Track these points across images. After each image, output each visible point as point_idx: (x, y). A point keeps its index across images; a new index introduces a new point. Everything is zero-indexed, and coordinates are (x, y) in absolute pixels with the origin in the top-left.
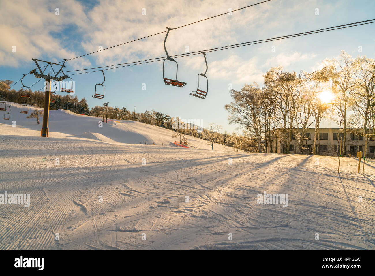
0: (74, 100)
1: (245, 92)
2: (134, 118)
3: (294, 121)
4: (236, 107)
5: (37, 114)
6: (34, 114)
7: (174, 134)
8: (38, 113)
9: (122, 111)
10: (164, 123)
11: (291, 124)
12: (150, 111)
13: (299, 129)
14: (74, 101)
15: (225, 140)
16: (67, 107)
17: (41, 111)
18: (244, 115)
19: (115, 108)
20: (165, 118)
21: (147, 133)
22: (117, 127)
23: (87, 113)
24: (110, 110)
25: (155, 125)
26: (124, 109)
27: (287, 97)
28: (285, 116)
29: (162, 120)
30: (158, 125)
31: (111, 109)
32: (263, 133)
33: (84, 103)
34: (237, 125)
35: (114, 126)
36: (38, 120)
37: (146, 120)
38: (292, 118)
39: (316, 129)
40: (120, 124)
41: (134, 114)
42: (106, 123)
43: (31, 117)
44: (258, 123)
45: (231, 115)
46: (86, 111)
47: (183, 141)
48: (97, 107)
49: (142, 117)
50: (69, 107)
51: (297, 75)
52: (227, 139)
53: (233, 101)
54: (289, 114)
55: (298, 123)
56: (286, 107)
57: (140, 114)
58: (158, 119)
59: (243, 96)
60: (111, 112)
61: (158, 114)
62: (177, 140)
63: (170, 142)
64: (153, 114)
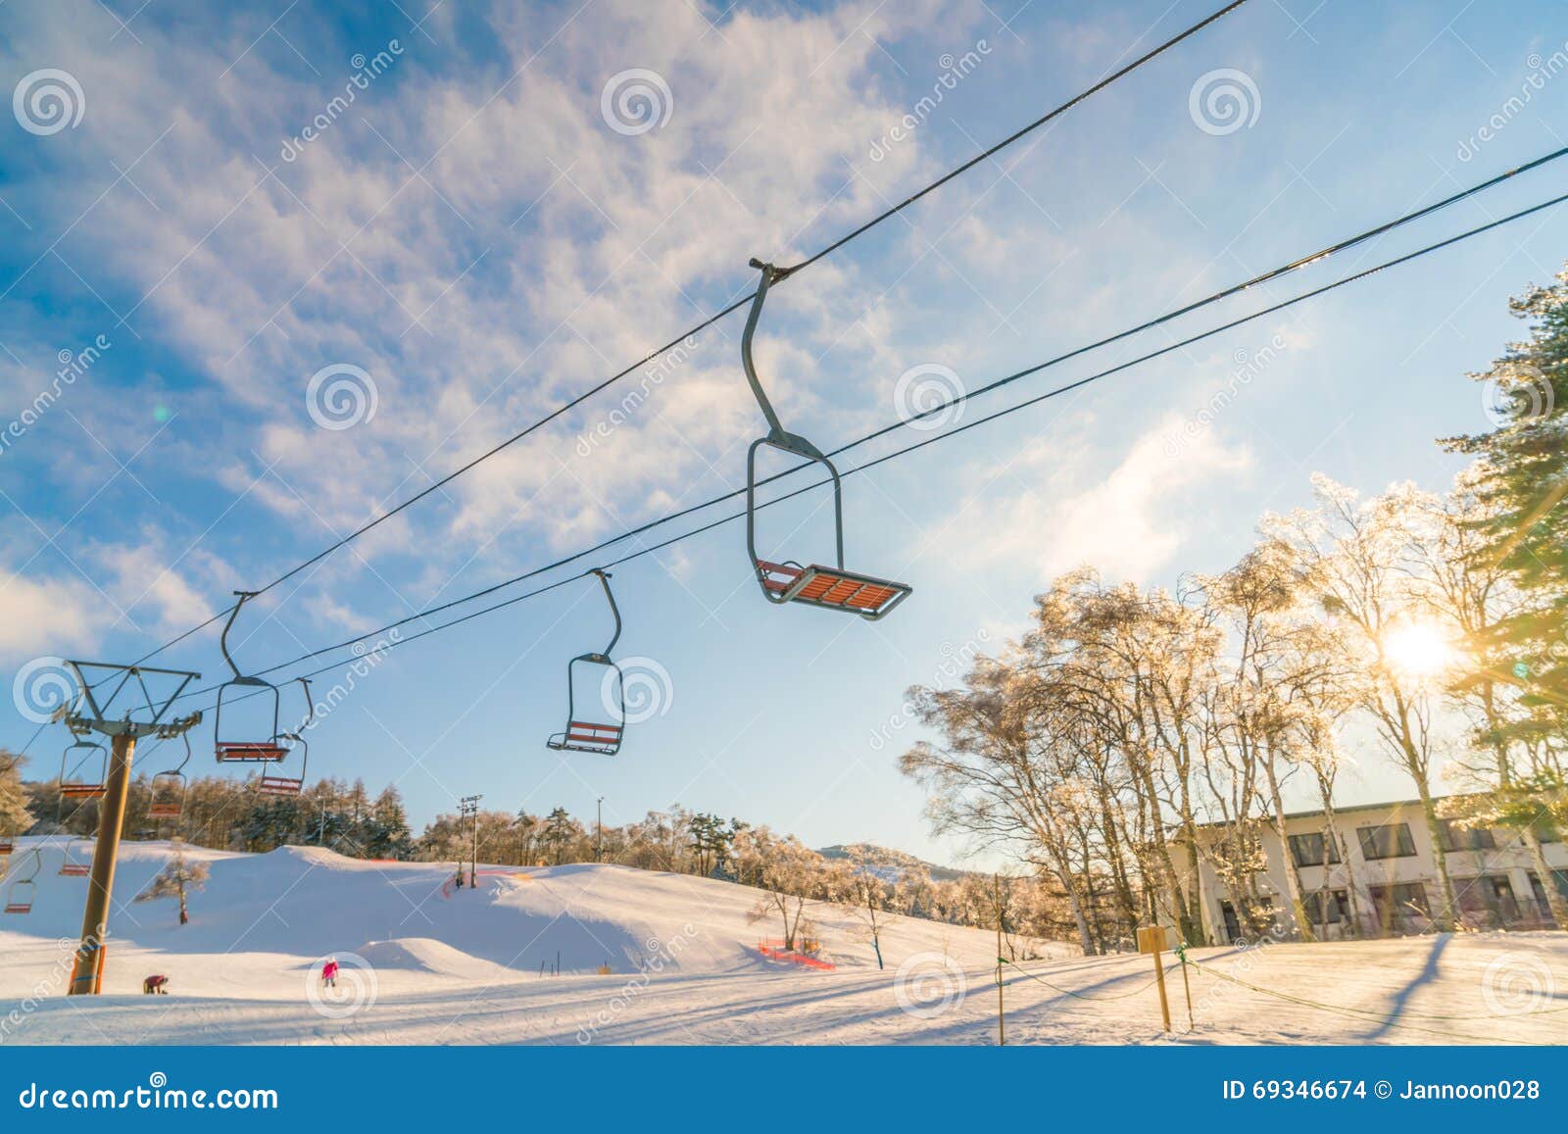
0: (351, 798)
2: (602, 849)
5: (180, 880)
6: (168, 879)
7: (757, 906)
8: (185, 874)
9: (550, 824)
10: (730, 858)
12: (666, 812)
14: (348, 805)
16: (319, 832)
17: (196, 866)
19: (521, 813)
20: (730, 837)
21: (641, 916)
22: (516, 903)
23: (405, 851)
24: (497, 824)
25: (692, 871)
26: (559, 814)
29: (719, 848)
30: (704, 872)
31: (505, 824)
33: (391, 807)
35: (503, 897)
36: (182, 904)
37: (649, 853)
40: (533, 884)
41: (599, 831)
42: (473, 886)
43: (156, 895)
46: (396, 844)
47: (798, 936)
48: (445, 819)
49: (635, 843)
50: (328, 832)
57: (625, 831)
58: (703, 843)
60: (503, 835)
61: (701, 820)
62: (769, 934)
63: (742, 946)
64: (680, 822)
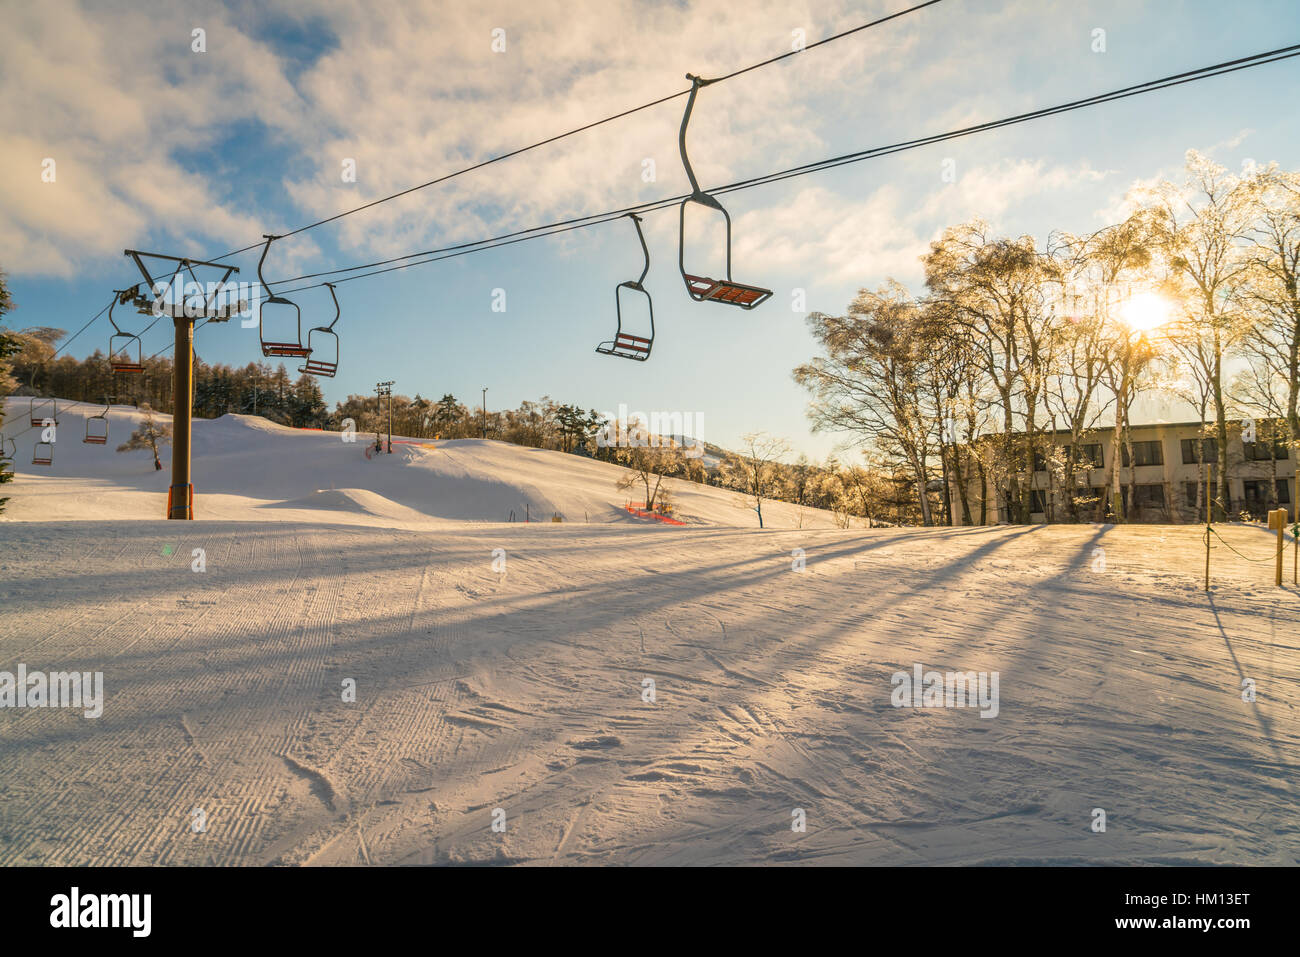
0: (275, 378)
1: (862, 317)
2: (482, 428)
3: (1040, 409)
4: (832, 371)
5: (152, 437)
6: (142, 435)
7: (625, 478)
8: (155, 432)
9: (440, 407)
10: (588, 440)
11: (1030, 419)
12: (537, 402)
13: (1059, 432)
14: (274, 384)
15: (802, 486)
16: (253, 405)
17: (164, 426)
18: (862, 397)
19: (418, 397)
20: (588, 425)
21: (528, 480)
22: (427, 466)
23: (327, 423)
24: (398, 405)
25: (558, 448)
26: (448, 399)
27: (1010, 323)
28: (1005, 392)
29: (579, 432)
30: (568, 449)
31: (404, 405)
32: (933, 454)
33: (310, 388)
34: (841, 435)
35: (415, 461)
36: (156, 456)
37: (524, 433)
38: (1031, 398)
39: (1118, 432)
40: (436, 452)
41: (483, 415)
42: (390, 452)
43: (135, 447)
44: (914, 424)
45: (817, 401)
46: (317, 417)
47: (657, 500)
48: (354, 398)
49: (512, 425)
50: (260, 404)
51: (1039, 248)
52: (810, 484)
53: (822, 351)
54: (1018, 385)
55: (1052, 415)
56: (1008, 362)
57: (503, 416)
58: (566, 428)
59: (853, 333)
60: (404, 414)
61: (565, 410)
62: (636, 498)
63: (612, 506)
64: (549, 411)
